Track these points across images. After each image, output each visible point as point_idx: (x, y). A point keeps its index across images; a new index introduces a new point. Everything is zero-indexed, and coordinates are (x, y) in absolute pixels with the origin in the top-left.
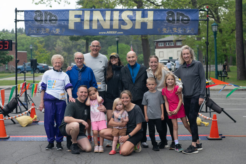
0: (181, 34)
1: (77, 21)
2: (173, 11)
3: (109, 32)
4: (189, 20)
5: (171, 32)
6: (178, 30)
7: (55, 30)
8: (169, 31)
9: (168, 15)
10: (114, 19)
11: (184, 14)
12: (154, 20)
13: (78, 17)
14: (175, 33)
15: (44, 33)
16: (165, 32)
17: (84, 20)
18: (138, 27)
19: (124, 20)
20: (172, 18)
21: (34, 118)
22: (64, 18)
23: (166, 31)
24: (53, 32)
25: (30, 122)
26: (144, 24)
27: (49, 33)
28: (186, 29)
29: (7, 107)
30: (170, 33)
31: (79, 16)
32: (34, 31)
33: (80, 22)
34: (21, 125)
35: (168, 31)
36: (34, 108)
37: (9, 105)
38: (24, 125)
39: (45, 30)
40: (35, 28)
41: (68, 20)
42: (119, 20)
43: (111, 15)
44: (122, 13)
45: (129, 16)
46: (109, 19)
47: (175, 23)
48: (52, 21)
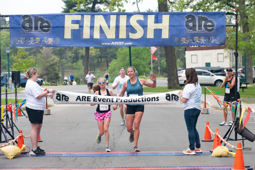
0: (204, 44)
1: (75, 28)
2: (194, 15)
3: (115, 42)
5: (191, 43)
6: (201, 40)
7: (47, 40)
8: (189, 41)
9: (187, 19)
10: (120, 25)
11: (207, 18)
12: (170, 26)
14: (197, 43)
15: (33, 44)
16: (185, 42)
17: (84, 27)
18: (150, 35)
19: (133, 26)
20: (192, 23)
21: (22, 148)
22: (58, 24)
23: (186, 41)
24: (45, 42)
25: (18, 153)
26: (158, 32)
27: (39, 44)
28: (210, 38)
31: (77, 22)
32: (22, 42)
33: (78, 29)
35: (188, 41)
36: (22, 136)
38: (11, 156)
39: (35, 40)
40: (22, 38)
41: (64, 27)
42: (127, 26)
43: (117, 20)
44: (130, 17)
45: (139, 22)
46: (115, 25)
47: (197, 30)
48: (44, 28)
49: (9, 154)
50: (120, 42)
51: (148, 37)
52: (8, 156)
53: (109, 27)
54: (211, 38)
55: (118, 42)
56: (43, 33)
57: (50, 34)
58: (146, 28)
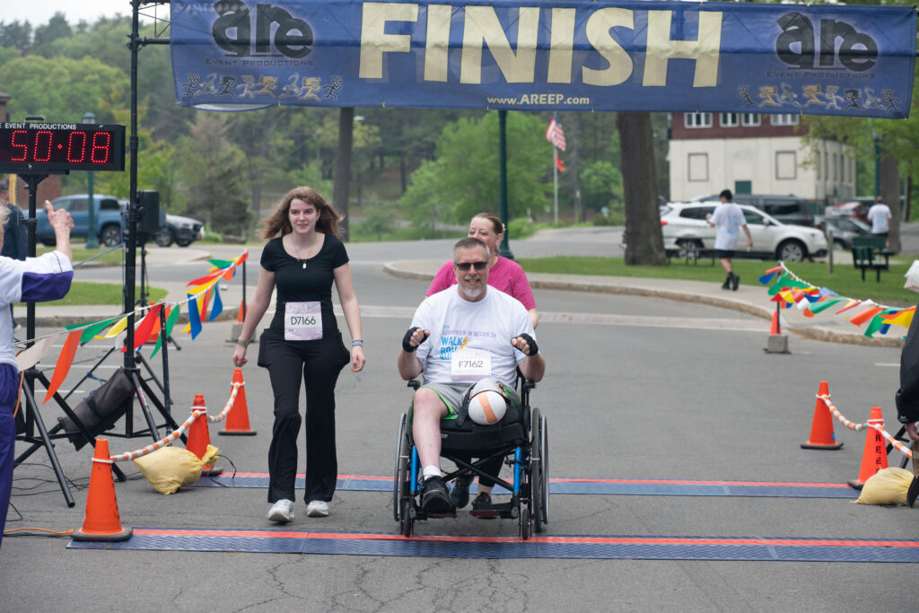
0: (838, 111)
1: (397, 49)
2: (805, 15)
3: (532, 96)
4: (872, 54)
5: (793, 104)
6: (827, 96)
7: (299, 85)
8: (787, 100)
9: (784, 29)
10: (554, 42)
12: (722, 51)
13: (401, 33)
14: (812, 106)
15: (252, 96)
16: (771, 101)
17: (428, 46)
18: (654, 76)
19: (598, 48)
20: (800, 43)
21: (206, 459)
22: (339, 35)
23: (774, 98)
24: (292, 93)
25: (194, 473)
26: (681, 68)
27: (274, 96)
28: (860, 93)
29: (89, 409)
30: (792, 106)
31: (404, 28)
32: (212, 88)
33: (408, 50)
34: (156, 487)
35: (784, 97)
36: (205, 414)
38: (168, 486)
39: (259, 84)
40: (215, 76)
41: (357, 44)
42: (576, 48)
43: (543, 23)
44: (588, 17)
45: (617, 32)
46: (533, 42)
47: (815, 66)
48: (289, 47)
49: (161, 476)
50: (550, 96)
51: (646, 83)
52: (158, 484)
54: (863, 91)
55: (544, 93)
56: (287, 62)
57: (311, 63)
58: (640, 54)
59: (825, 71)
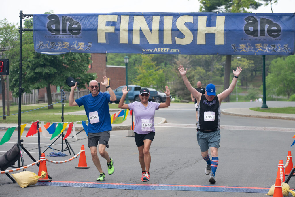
0: (268, 53)
1: (110, 31)
2: (255, 17)
3: (158, 49)
4: (279, 31)
6: (264, 48)
7: (77, 45)
8: (250, 49)
9: (247, 22)
10: (165, 28)
11: (272, 21)
12: (225, 30)
13: (112, 26)
14: (259, 51)
15: (61, 49)
16: (244, 50)
17: (121, 30)
18: (201, 41)
19: (180, 30)
20: (253, 27)
22: (91, 27)
23: (245, 49)
24: (74, 48)
25: (34, 180)
26: (211, 37)
27: (68, 49)
28: (276, 46)
29: (5, 158)
30: (252, 52)
31: (113, 24)
32: (48, 46)
33: (114, 32)
34: (20, 185)
35: (248, 48)
36: (45, 160)
37: (8, 155)
38: (24, 185)
39: (63, 45)
40: (48, 42)
41: (96, 30)
42: (173, 30)
43: (161, 22)
44: (177, 19)
45: (187, 24)
46: (158, 28)
47: (258, 36)
48: (73, 31)
49: (21, 182)
50: (165, 49)
51: (198, 43)
52: (20, 184)
53: (151, 30)
54: (277, 45)
55: (162, 48)
56: (72, 37)
57: (81, 37)
58: (195, 32)
59: (262, 38)
